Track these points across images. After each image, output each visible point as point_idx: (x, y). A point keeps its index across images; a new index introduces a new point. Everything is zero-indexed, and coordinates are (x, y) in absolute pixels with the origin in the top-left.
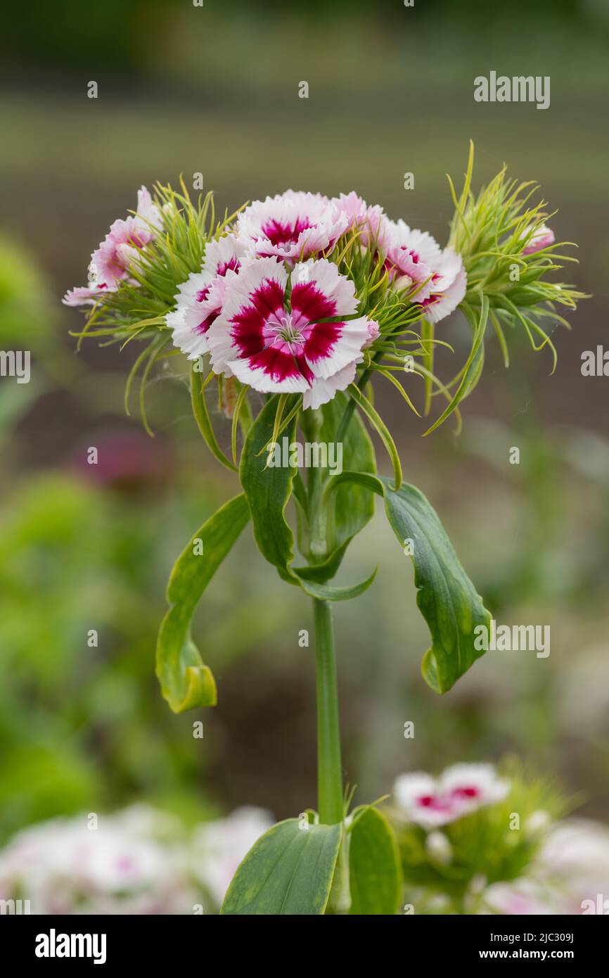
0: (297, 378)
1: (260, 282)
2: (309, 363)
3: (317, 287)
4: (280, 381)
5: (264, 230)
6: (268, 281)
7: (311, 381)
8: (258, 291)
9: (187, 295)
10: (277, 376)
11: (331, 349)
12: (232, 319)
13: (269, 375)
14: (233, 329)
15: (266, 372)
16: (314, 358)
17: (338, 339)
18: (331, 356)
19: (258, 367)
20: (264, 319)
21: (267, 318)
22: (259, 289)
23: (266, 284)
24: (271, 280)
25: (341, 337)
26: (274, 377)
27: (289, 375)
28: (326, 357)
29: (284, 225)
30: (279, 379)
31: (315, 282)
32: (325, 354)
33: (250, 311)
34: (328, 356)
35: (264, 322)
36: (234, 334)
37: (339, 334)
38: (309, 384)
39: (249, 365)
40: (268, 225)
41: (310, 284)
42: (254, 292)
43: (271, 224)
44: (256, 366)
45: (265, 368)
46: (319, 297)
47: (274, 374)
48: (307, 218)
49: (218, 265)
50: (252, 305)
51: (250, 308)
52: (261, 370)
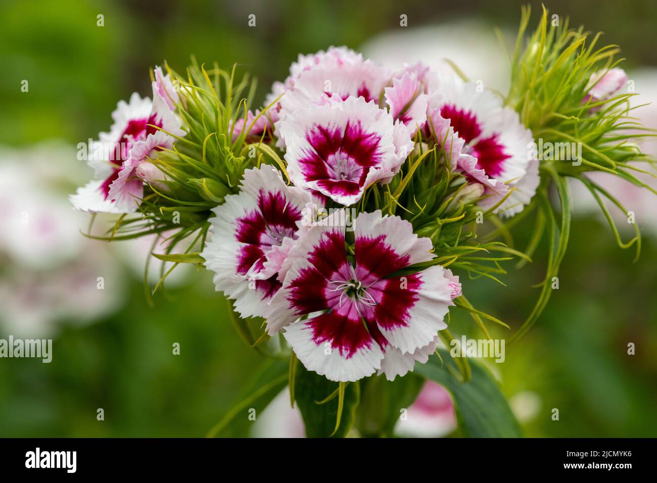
0: (369, 347)
1: (320, 239)
2: (382, 330)
3: (387, 242)
4: (350, 356)
5: (308, 139)
6: (328, 234)
7: (384, 346)
8: (316, 248)
9: (223, 219)
10: (346, 349)
11: (408, 315)
12: (290, 285)
13: (337, 350)
14: (291, 294)
15: (334, 346)
16: (388, 325)
17: (415, 303)
18: (409, 324)
19: (324, 340)
20: (327, 280)
21: (329, 278)
22: (319, 246)
23: (326, 238)
24: (331, 233)
25: (418, 300)
26: (343, 351)
27: (360, 346)
28: (402, 326)
29: (332, 130)
30: (349, 352)
31: (384, 237)
32: (401, 322)
33: (310, 273)
34: (405, 325)
35: (327, 282)
36: (292, 298)
37: (415, 297)
38: (382, 349)
39: (312, 336)
40: (313, 132)
41: (379, 239)
42: (312, 250)
43: (317, 130)
44: (321, 338)
45: (332, 341)
46: (389, 254)
47: (343, 347)
48: (359, 122)
49: (261, 191)
50: (312, 266)
51: (309, 269)
52: (327, 344)
